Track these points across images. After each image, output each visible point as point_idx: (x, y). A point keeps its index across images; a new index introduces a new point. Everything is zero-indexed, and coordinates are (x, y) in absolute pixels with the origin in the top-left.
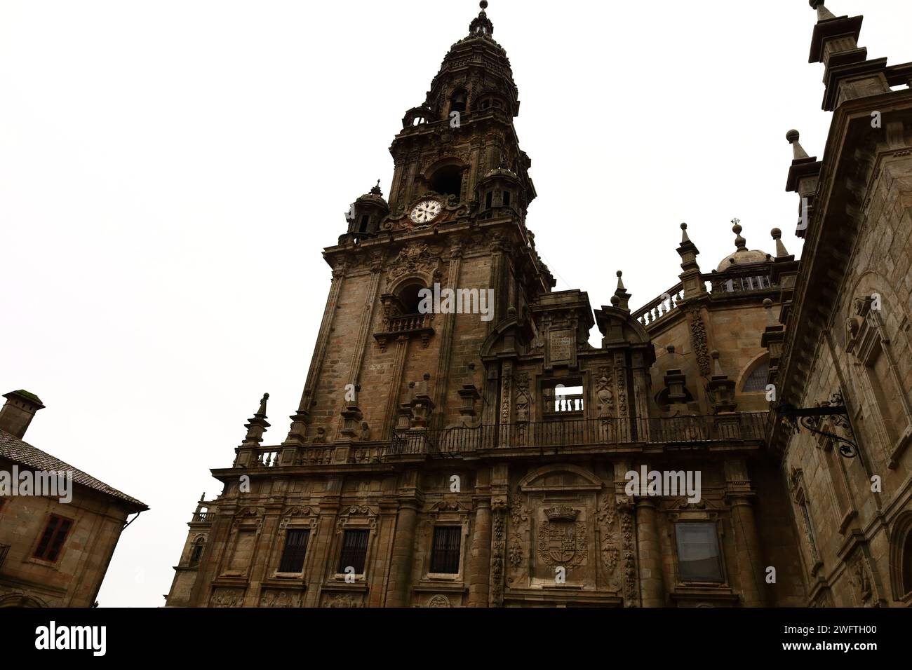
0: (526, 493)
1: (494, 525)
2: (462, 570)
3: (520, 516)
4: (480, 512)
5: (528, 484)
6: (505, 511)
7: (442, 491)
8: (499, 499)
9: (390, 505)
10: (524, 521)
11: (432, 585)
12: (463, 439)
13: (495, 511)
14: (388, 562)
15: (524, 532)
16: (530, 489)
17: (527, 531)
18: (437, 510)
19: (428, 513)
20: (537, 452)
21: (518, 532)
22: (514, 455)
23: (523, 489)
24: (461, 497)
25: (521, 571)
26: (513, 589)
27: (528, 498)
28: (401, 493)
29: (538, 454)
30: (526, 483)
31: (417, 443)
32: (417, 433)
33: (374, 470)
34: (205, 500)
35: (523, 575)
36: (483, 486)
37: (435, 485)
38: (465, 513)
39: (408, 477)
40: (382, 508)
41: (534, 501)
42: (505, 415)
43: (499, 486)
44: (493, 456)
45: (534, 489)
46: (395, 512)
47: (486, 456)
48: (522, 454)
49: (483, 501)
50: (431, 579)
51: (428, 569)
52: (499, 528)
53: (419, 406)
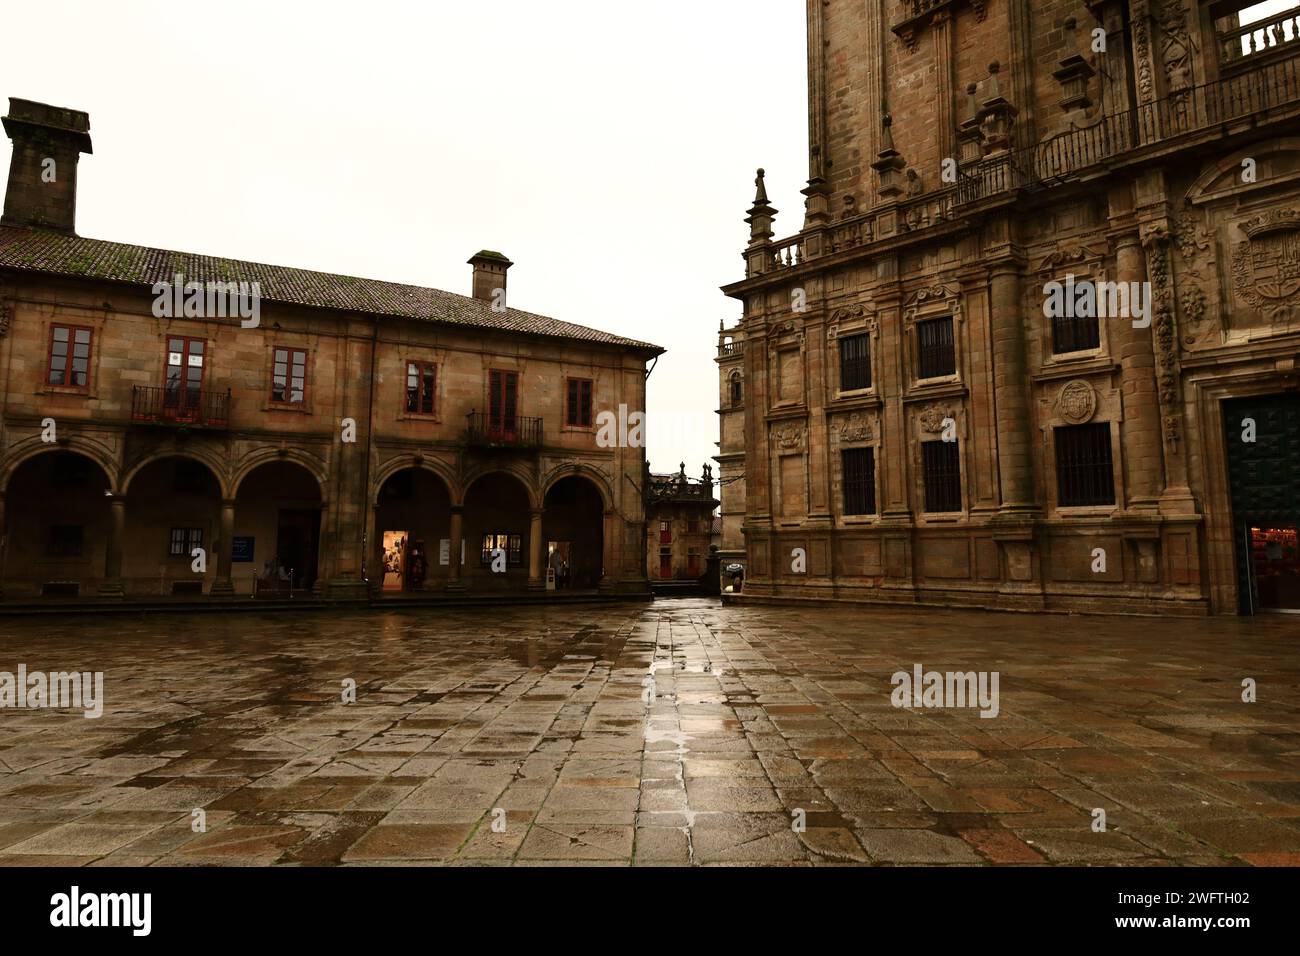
0: (1201, 207)
1: (1150, 267)
2: (1105, 342)
3: (1195, 244)
4: (1121, 254)
5: (1205, 191)
6: (1166, 243)
7: (1054, 238)
8: (1153, 226)
9: (975, 277)
10: (1203, 250)
11: (1061, 370)
12: (1076, 150)
13: (1149, 247)
14: (989, 352)
15: (1205, 266)
16: (1209, 198)
17: (1210, 264)
18: (1050, 266)
19: (1036, 274)
20: (1213, 134)
21: (1194, 268)
22: (1171, 150)
23: (1194, 202)
24: (1087, 239)
25: (1206, 325)
26: (1195, 353)
27: (1207, 213)
28: (988, 255)
29: (1218, 136)
30: (1200, 191)
31: (1000, 178)
32: (995, 162)
33: (940, 233)
34: (726, 328)
35: (1211, 331)
36: (1123, 213)
37: (1039, 232)
38: (1097, 260)
39: (994, 231)
40: (964, 283)
41: (1218, 216)
42: (1146, 89)
43: (1151, 207)
44: (1131, 162)
45: (1215, 197)
46: (984, 284)
47: (1119, 166)
48: (1187, 145)
49: (1125, 237)
50: (1058, 362)
51: (1051, 350)
52: (1158, 269)
53: (990, 118)
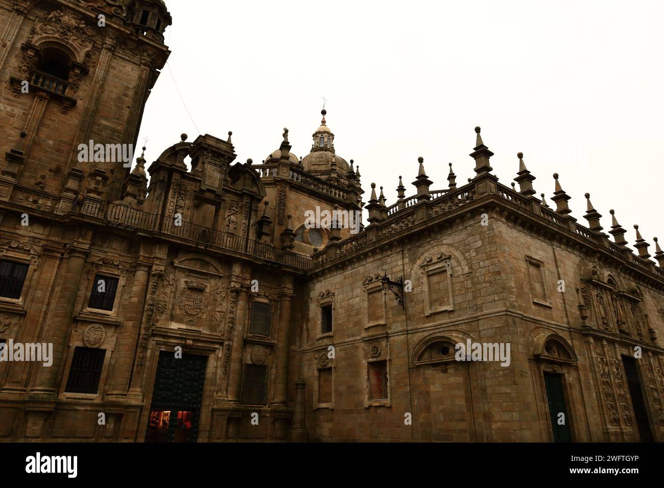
0: (175, 268)
1: (151, 284)
2: (117, 310)
3: (169, 281)
4: (139, 272)
5: (180, 262)
6: (160, 276)
7: (107, 250)
8: (158, 267)
9: (55, 250)
10: (171, 285)
11: (91, 317)
13: (154, 275)
14: (48, 293)
15: (169, 292)
16: (180, 266)
17: (171, 292)
18: (101, 263)
19: (93, 263)
20: (194, 244)
21: (165, 291)
22: (178, 242)
23: (175, 265)
24: (122, 258)
25: (164, 316)
26: (159, 327)
27: (177, 271)
28: (75, 243)
29: (195, 246)
30: (178, 261)
31: (94, 209)
32: (94, 200)
33: (44, 216)
35: (166, 319)
36: (147, 255)
37: (100, 244)
38: (124, 270)
39: (83, 233)
40: (45, 250)
41: (179, 274)
42: (171, 211)
43: (161, 259)
44: (163, 238)
45: (182, 266)
46: (59, 255)
47: (158, 237)
48: (184, 243)
49: (145, 266)
50: (90, 312)
51: (87, 305)
52: (155, 286)
53: (99, 178)
